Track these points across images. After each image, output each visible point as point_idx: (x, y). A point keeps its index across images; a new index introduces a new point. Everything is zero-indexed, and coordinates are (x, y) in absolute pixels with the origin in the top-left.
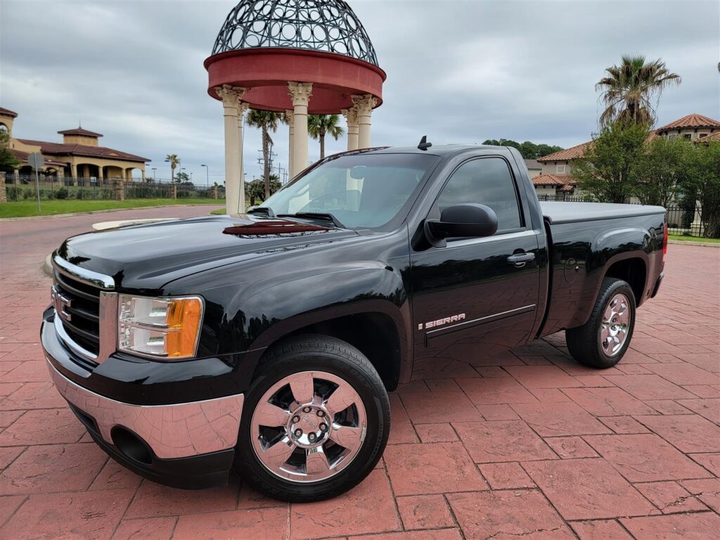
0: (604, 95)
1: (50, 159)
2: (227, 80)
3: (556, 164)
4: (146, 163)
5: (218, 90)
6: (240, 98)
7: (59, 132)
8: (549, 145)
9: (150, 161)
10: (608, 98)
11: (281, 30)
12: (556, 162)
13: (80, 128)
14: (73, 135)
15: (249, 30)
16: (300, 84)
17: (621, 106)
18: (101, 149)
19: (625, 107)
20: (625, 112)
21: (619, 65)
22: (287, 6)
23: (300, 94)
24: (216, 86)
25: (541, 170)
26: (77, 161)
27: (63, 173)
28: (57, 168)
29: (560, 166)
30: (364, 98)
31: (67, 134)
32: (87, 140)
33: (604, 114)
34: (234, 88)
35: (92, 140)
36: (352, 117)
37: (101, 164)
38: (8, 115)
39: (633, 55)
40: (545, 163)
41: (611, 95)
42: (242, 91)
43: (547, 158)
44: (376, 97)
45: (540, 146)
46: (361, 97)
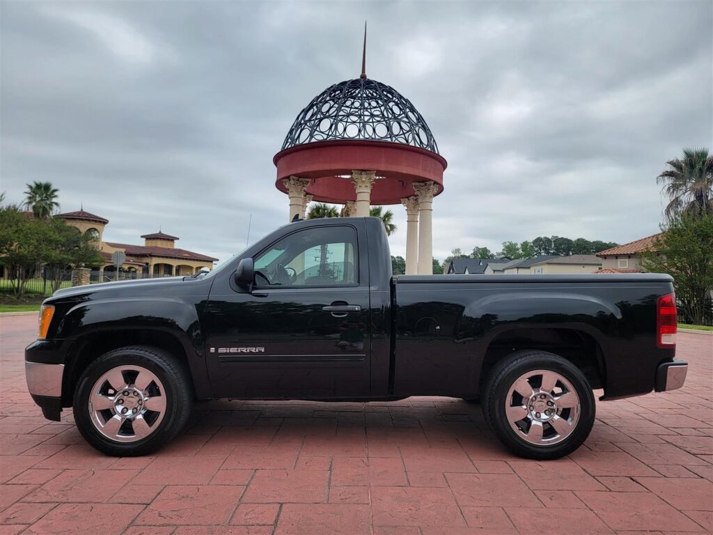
0: (667, 187)
1: (132, 260)
2: (294, 172)
3: (617, 258)
4: (214, 262)
5: (285, 182)
6: (305, 188)
7: (142, 237)
8: (604, 242)
9: (218, 260)
10: (672, 190)
11: (345, 130)
12: (617, 256)
13: (160, 232)
14: (154, 239)
15: (316, 130)
16: (364, 172)
17: (687, 198)
18: (176, 250)
19: (693, 198)
20: (693, 203)
21: (681, 157)
22: (351, 108)
23: (363, 182)
24: (283, 178)
25: (601, 265)
26: (155, 261)
27: (141, 272)
28: (137, 267)
29: (622, 260)
30: (426, 184)
31: (148, 238)
32: (164, 242)
33: (670, 206)
34: (300, 179)
35: (169, 243)
36: (411, 206)
37: (175, 263)
38: (101, 222)
39: (696, 148)
40: (605, 257)
41: (675, 187)
42: (308, 182)
43: (607, 252)
44: (438, 184)
45: (594, 242)
46: (423, 184)
